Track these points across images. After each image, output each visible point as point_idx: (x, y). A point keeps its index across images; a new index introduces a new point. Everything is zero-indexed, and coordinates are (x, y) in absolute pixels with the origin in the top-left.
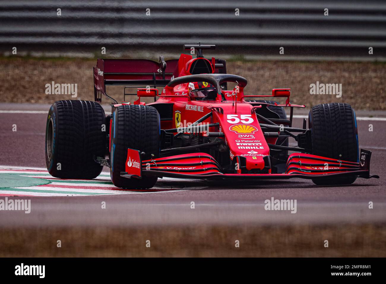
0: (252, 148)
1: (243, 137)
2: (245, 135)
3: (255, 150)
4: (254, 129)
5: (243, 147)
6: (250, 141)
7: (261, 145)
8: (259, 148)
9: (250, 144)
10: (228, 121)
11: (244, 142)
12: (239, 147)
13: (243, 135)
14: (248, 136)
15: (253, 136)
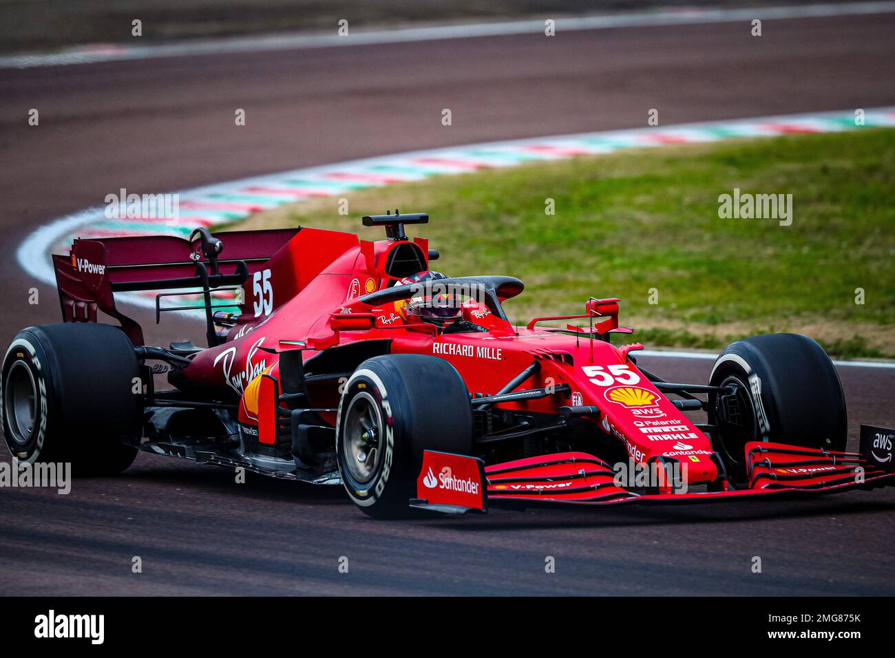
0: (675, 438)
2: (643, 409)
3: (685, 442)
4: (652, 397)
5: (658, 436)
6: (662, 423)
7: (687, 429)
8: (687, 436)
9: (666, 429)
10: (591, 380)
11: (651, 426)
12: (650, 437)
13: (638, 409)
14: (651, 412)
15: (661, 412)
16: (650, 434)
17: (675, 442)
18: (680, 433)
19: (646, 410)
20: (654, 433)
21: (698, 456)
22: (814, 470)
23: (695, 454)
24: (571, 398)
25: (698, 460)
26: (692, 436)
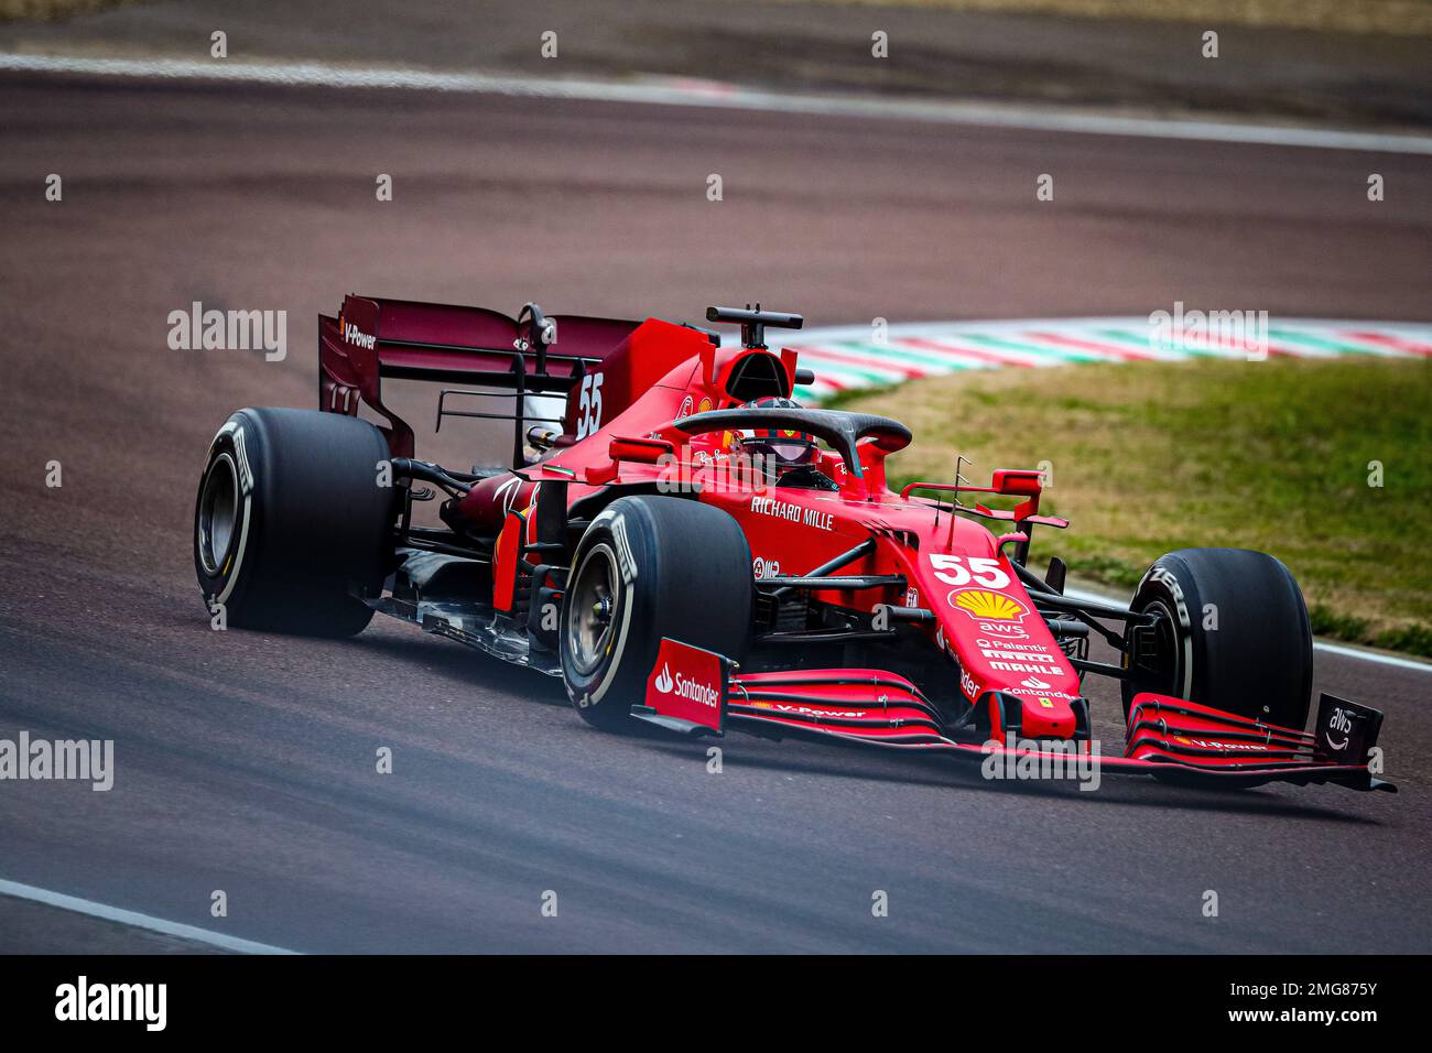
0: (1029, 669)
1: (996, 632)
2: (998, 625)
3: (1042, 677)
4: (1017, 609)
5: (1006, 664)
6: (1017, 647)
7: (1052, 661)
8: (1048, 669)
9: (1020, 656)
10: (937, 574)
11: (1001, 648)
12: (993, 664)
13: (990, 623)
14: (1009, 630)
15: (1022, 632)
16: (994, 659)
17: (1026, 676)
18: (1038, 664)
19: (1001, 626)
20: (1001, 659)
21: (1053, 700)
22: (1233, 747)
23: (1050, 697)
24: (906, 595)
25: (1050, 705)
26: (1056, 671)
